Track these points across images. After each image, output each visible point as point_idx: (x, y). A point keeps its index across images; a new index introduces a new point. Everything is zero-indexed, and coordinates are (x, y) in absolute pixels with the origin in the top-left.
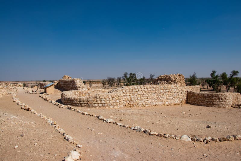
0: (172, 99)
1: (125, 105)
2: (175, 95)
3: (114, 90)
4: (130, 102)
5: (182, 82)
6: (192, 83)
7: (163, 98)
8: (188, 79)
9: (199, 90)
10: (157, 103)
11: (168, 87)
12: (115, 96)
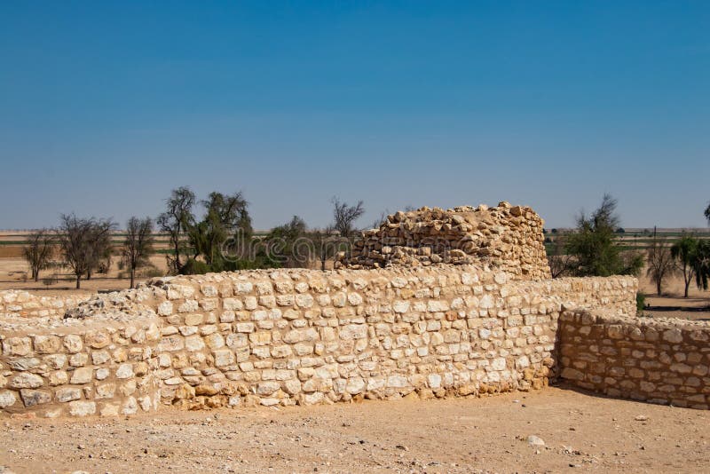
0: (464, 357)
1: (172, 395)
2: (484, 334)
3: (103, 298)
4: (204, 373)
5: (529, 253)
6: (588, 263)
7: (410, 352)
8: (568, 233)
9: (632, 307)
10: (372, 381)
11: (443, 282)
12: (105, 340)
